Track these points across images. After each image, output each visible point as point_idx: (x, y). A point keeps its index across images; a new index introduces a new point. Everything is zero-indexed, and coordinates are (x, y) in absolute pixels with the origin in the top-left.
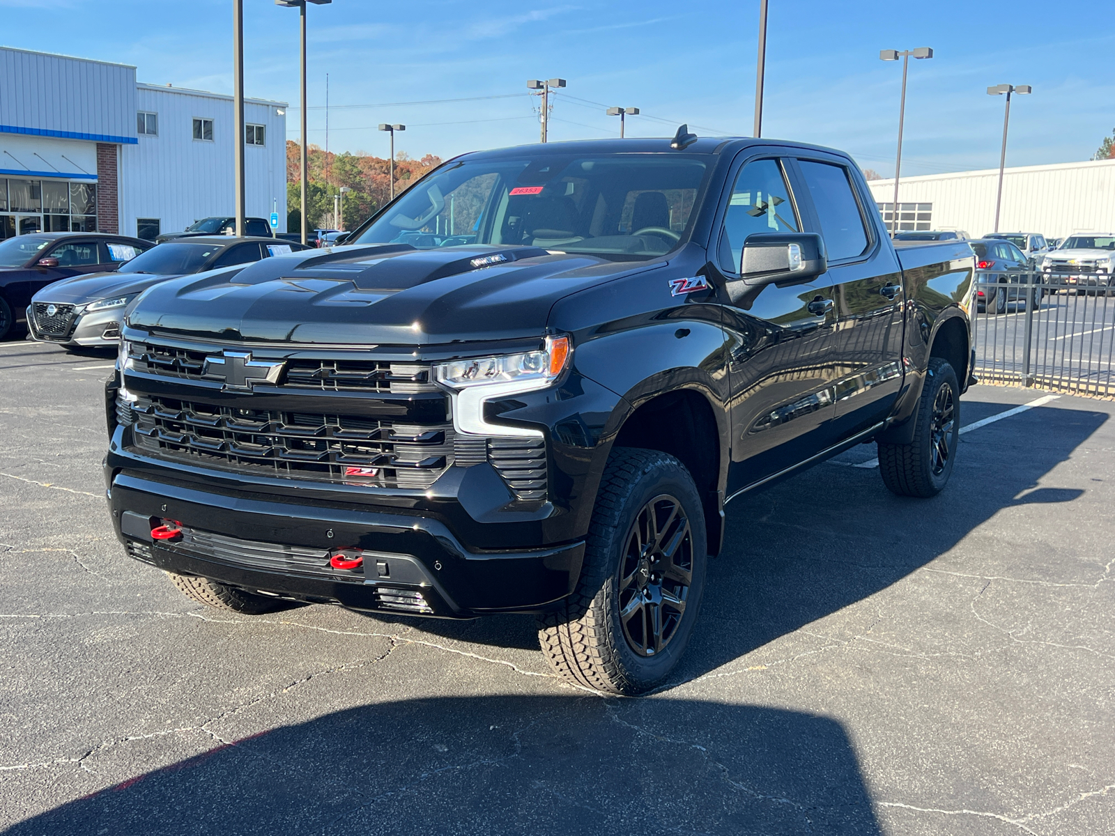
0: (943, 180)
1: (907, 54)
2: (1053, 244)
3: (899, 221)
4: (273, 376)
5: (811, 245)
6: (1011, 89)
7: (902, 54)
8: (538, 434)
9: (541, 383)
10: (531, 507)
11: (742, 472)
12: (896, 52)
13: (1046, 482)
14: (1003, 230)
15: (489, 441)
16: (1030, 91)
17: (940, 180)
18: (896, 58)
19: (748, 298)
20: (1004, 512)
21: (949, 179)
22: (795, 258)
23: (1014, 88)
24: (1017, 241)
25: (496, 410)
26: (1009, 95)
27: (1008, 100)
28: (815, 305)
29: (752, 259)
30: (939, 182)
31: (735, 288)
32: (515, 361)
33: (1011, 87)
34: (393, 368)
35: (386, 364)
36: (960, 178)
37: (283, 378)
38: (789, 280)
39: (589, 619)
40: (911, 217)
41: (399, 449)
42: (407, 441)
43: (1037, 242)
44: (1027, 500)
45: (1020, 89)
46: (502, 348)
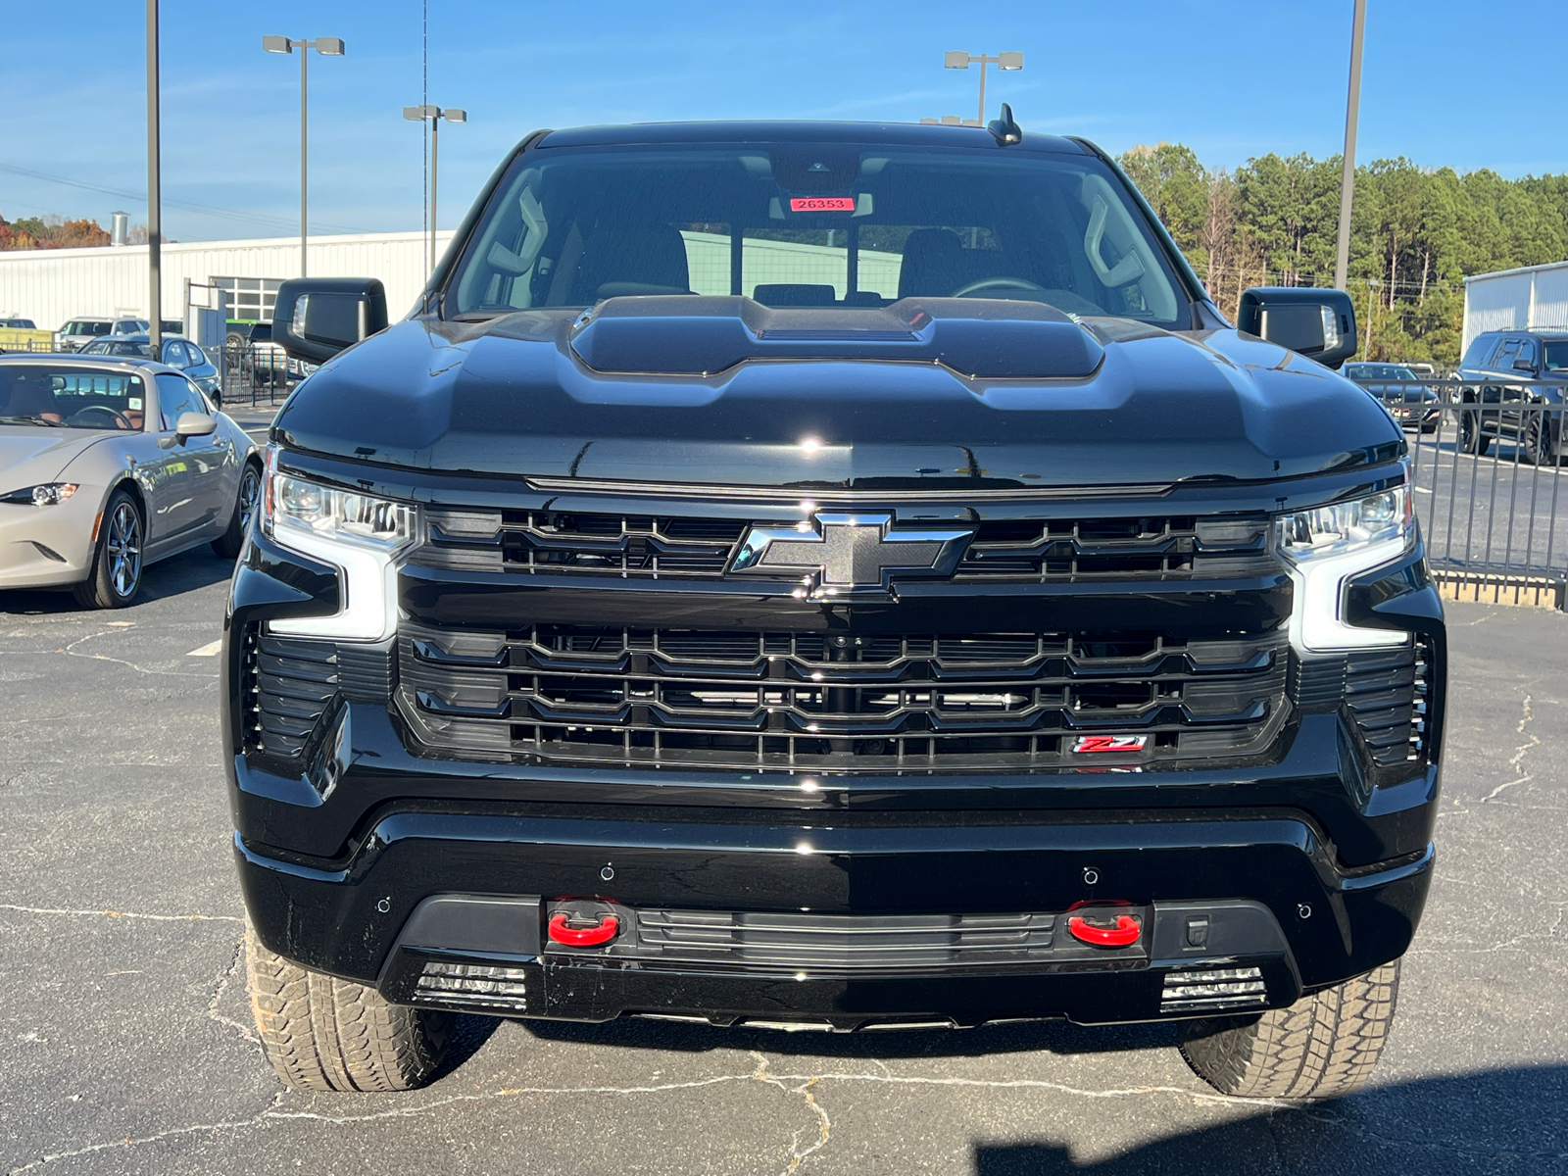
0: (324, 245)
1: (305, 45)
3: (236, 306)
6: (439, 114)
7: (297, 44)
12: (288, 42)
16: (465, 119)
17: (320, 245)
18: (289, 49)
21: (334, 244)
23: (442, 111)
26: (435, 120)
27: (435, 129)
30: (318, 248)
33: (439, 110)
36: (349, 243)
40: (254, 299)
45: (452, 114)
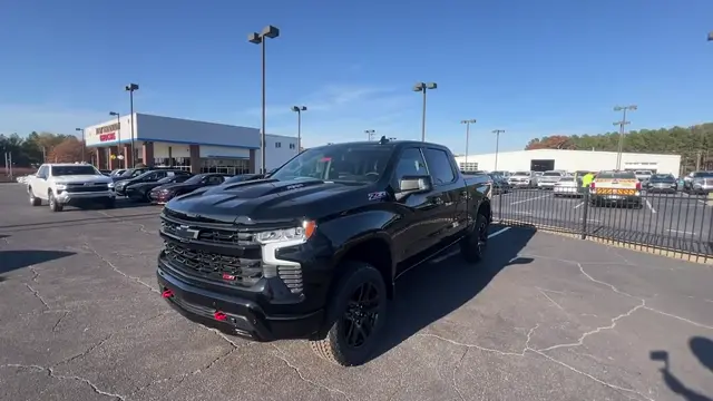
0: (480, 156)
2: (511, 174)
4: (196, 236)
5: (427, 179)
6: (499, 131)
8: (298, 264)
9: (301, 241)
10: (297, 295)
11: (401, 266)
13: (520, 255)
14: (498, 170)
15: (278, 266)
16: (504, 132)
19: (404, 199)
20: (506, 268)
22: (421, 184)
24: (501, 173)
25: (281, 254)
26: (498, 133)
28: (433, 199)
29: (404, 184)
31: (398, 196)
32: (292, 231)
34: (239, 234)
35: (236, 232)
37: (199, 237)
38: (419, 193)
39: (328, 339)
41: (243, 268)
42: (244, 265)
43: (507, 174)
44: (514, 263)
46: (286, 226)
